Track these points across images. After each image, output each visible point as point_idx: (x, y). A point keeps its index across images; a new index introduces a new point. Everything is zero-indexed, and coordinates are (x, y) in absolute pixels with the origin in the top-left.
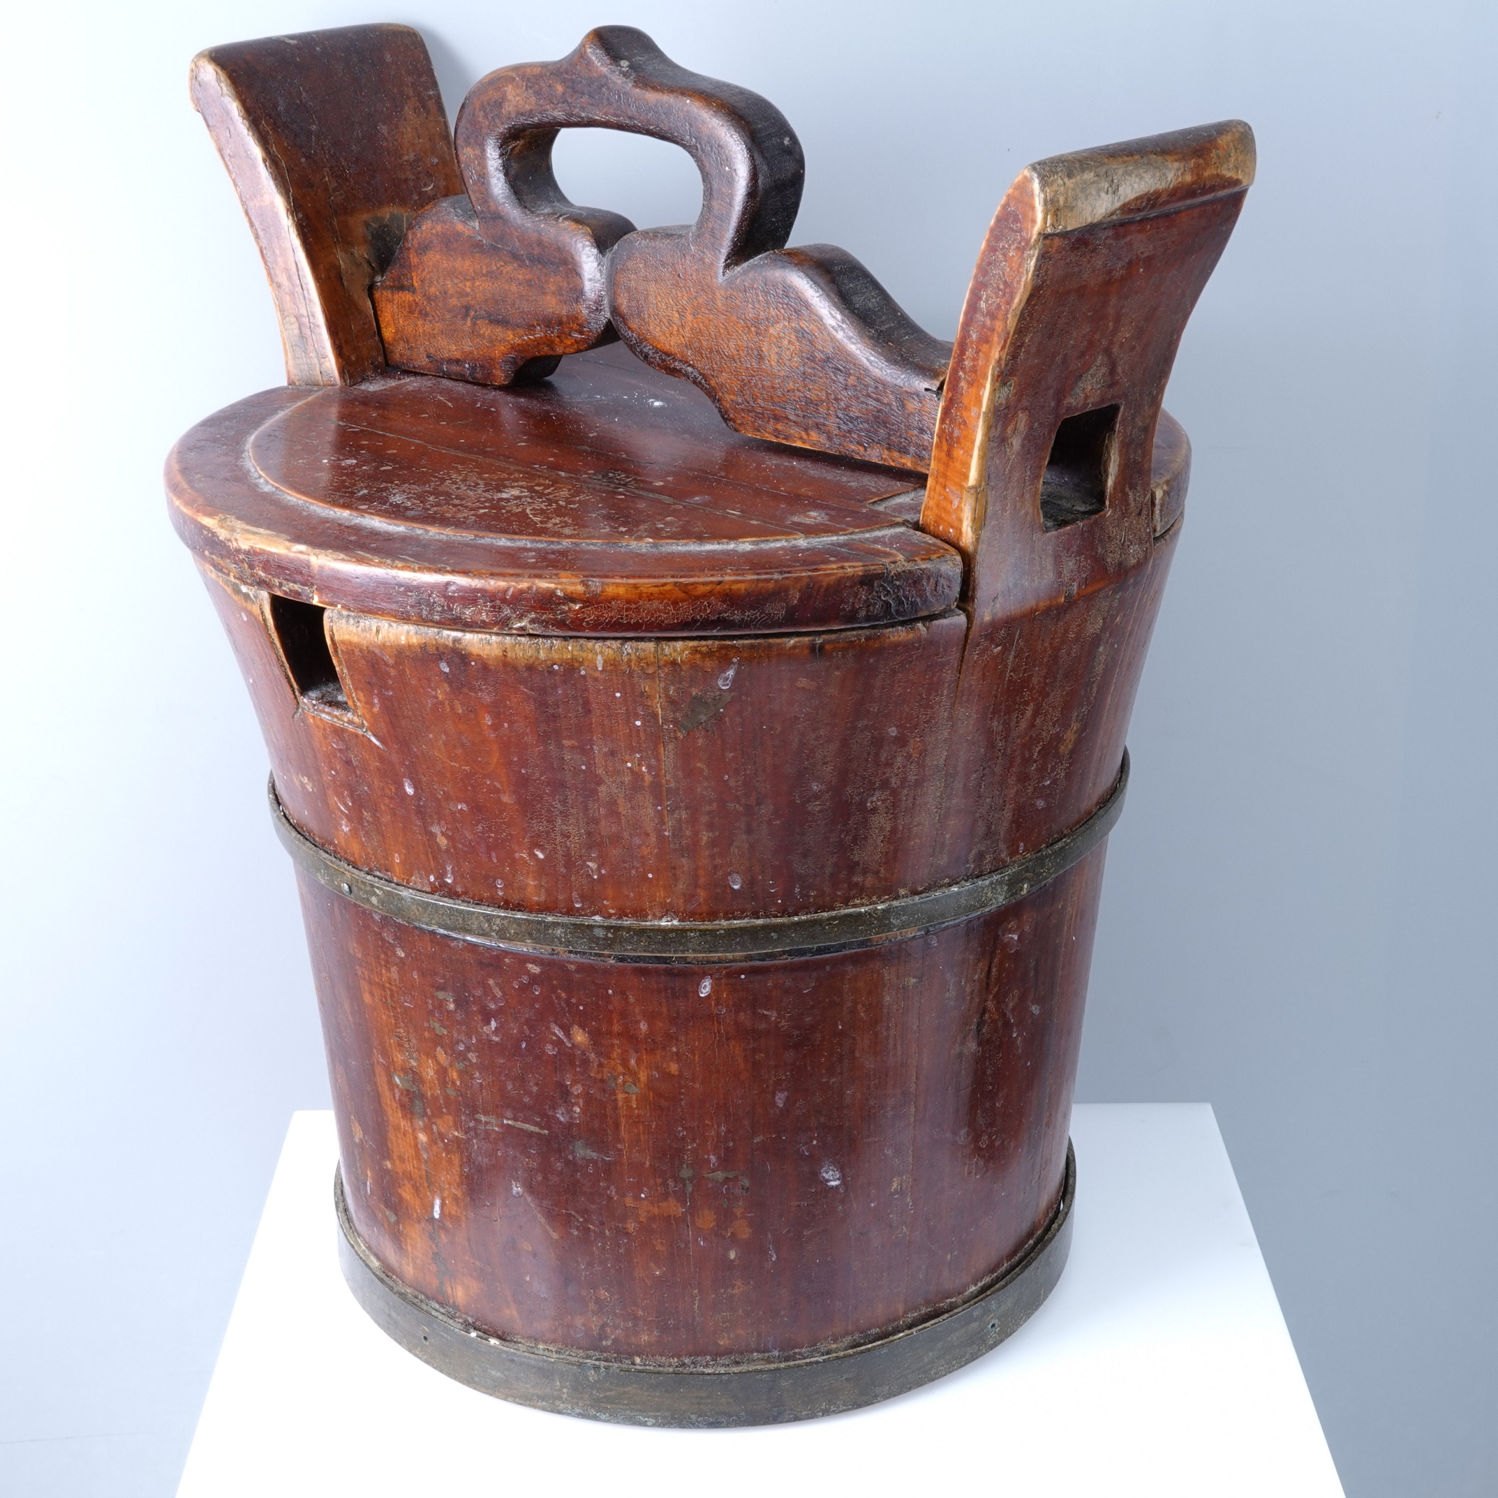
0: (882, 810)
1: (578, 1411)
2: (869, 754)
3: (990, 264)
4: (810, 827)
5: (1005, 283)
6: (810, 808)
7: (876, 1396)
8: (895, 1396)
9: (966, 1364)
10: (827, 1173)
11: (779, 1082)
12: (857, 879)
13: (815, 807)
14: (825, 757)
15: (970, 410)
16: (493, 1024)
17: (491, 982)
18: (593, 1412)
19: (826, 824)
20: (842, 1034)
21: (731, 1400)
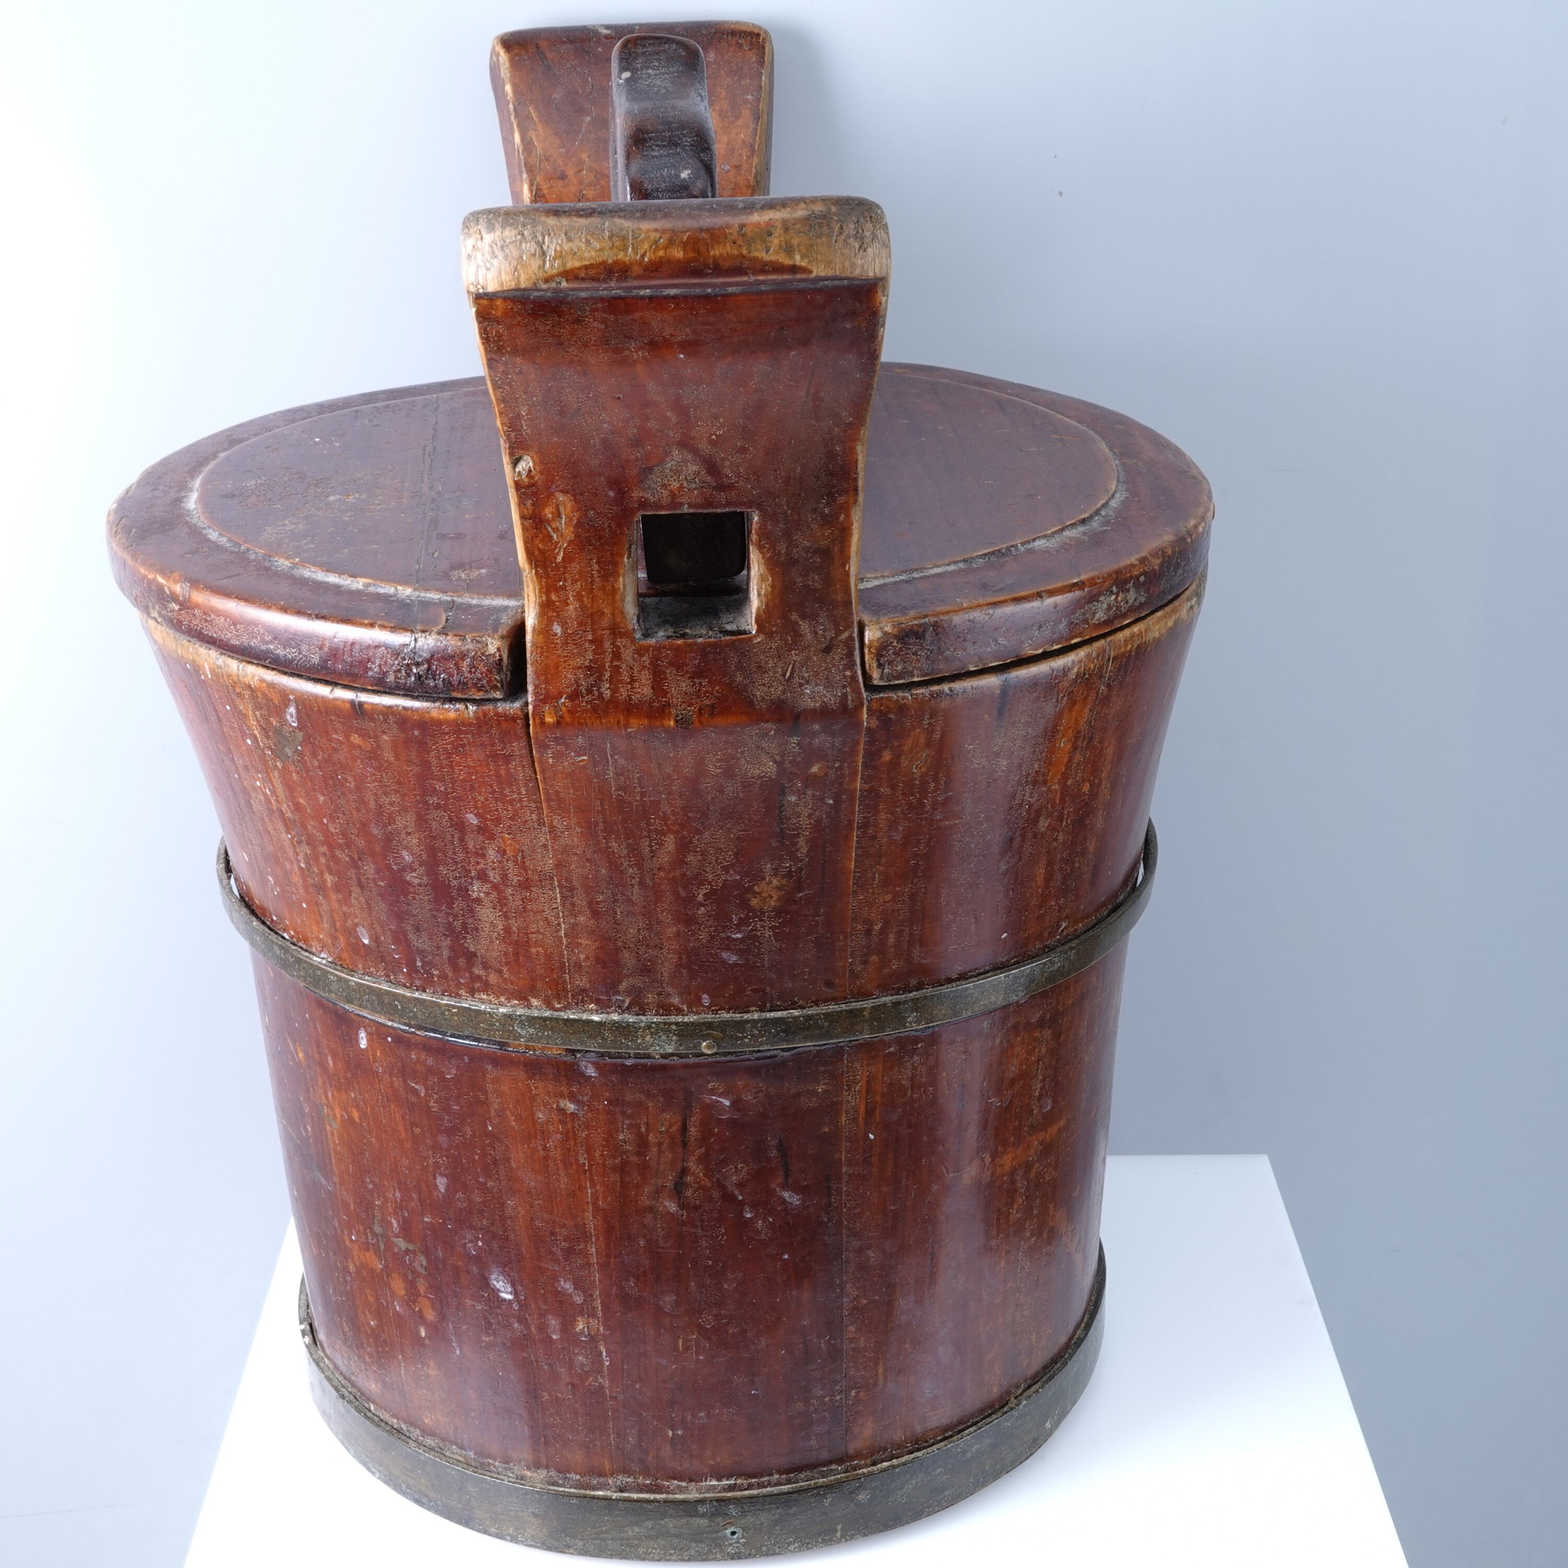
0: (486, 901)
2: (453, 836)
4: (414, 899)
6: (408, 878)
7: (568, 1546)
8: (591, 1556)
9: (689, 1560)
10: (498, 1282)
11: (437, 1166)
12: (478, 971)
13: (410, 877)
14: (406, 826)
19: (429, 901)
20: (491, 1135)
21: (429, 1484)
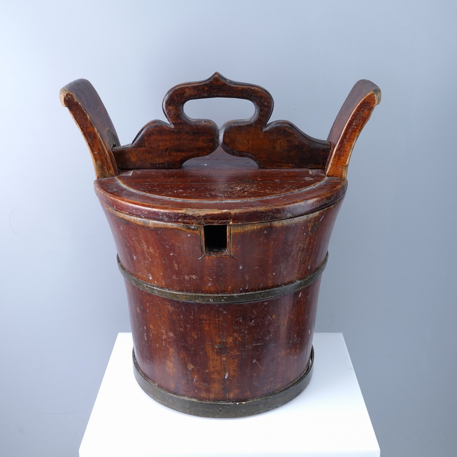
1: (264, 410)
3: (357, 114)
5: (363, 118)
15: (347, 148)
16: (253, 321)
17: (254, 311)
18: (268, 409)
